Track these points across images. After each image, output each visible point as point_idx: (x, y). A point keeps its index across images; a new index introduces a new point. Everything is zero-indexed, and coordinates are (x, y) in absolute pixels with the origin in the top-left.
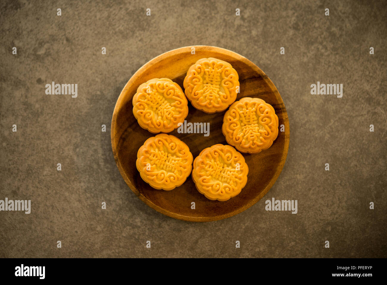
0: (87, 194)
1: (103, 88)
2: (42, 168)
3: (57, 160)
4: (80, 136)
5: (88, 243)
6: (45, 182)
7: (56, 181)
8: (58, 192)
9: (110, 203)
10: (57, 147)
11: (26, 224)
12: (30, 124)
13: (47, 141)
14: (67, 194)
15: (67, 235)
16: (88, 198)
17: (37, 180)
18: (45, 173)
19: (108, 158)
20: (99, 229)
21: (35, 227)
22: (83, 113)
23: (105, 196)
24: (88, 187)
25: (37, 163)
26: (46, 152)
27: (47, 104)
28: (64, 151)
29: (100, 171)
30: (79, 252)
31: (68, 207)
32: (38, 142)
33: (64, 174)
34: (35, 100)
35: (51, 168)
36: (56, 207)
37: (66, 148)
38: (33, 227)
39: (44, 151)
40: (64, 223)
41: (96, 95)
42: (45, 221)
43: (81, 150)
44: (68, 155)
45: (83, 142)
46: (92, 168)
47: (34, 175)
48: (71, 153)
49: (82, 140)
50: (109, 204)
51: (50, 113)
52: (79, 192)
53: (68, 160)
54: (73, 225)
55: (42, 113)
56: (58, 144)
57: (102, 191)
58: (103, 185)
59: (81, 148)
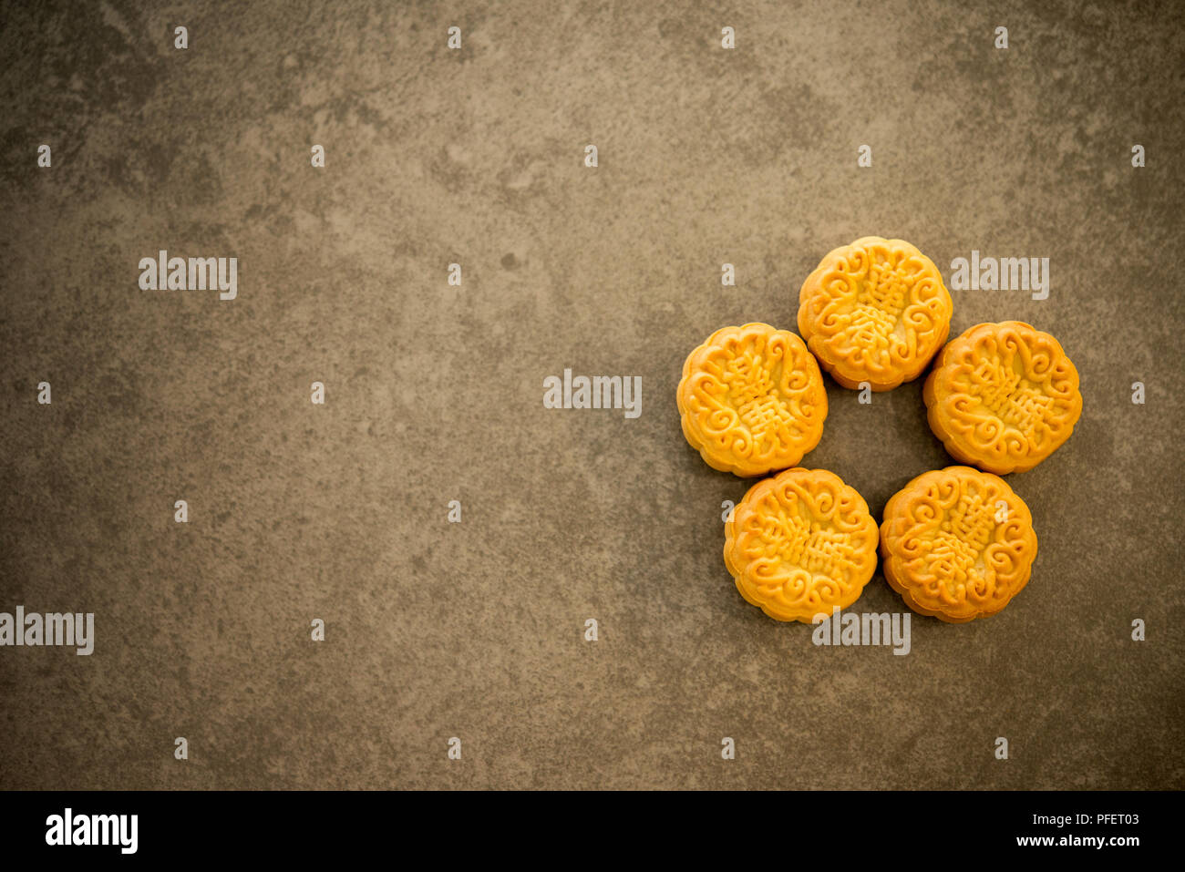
0: (617, 584)
1: (683, 297)
2: (500, 501)
3: (542, 482)
4: (609, 422)
5: (610, 719)
6: (503, 541)
7: (534, 539)
8: (539, 570)
9: (679, 614)
10: (542, 448)
11: (443, 652)
12: (475, 377)
13: (517, 428)
14: (561, 579)
15: (555, 692)
16: (618, 596)
17: (483, 534)
18: (506, 515)
19: (683, 489)
20: (642, 682)
21: (468, 663)
22: (621, 360)
23: (668, 592)
24: (621, 564)
25: (486, 486)
26: (512, 458)
27: (525, 327)
28: (562, 461)
29: (658, 523)
30: (585, 743)
31: (563, 614)
32: (493, 428)
33: (557, 522)
34: (493, 312)
35: (522, 503)
36: (529, 612)
37: (569, 454)
38: (462, 662)
39: (508, 457)
40: (548, 658)
41: (663, 314)
42: (497, 649)
43: (610, 462)
44: (574, 473)
45: (617, 441)
46: (636, 512)
47: (476, 517)
48: (581, 467)
49: (614, 434)
50: (676, 617)
51: (530, 352)
52: (596, 575)
53: (570, 484)
54: (574, 665)
55: (509, 350)
56: (548, 440)
57: (658, 579)
58: (663, 562)
59: (611, 456)
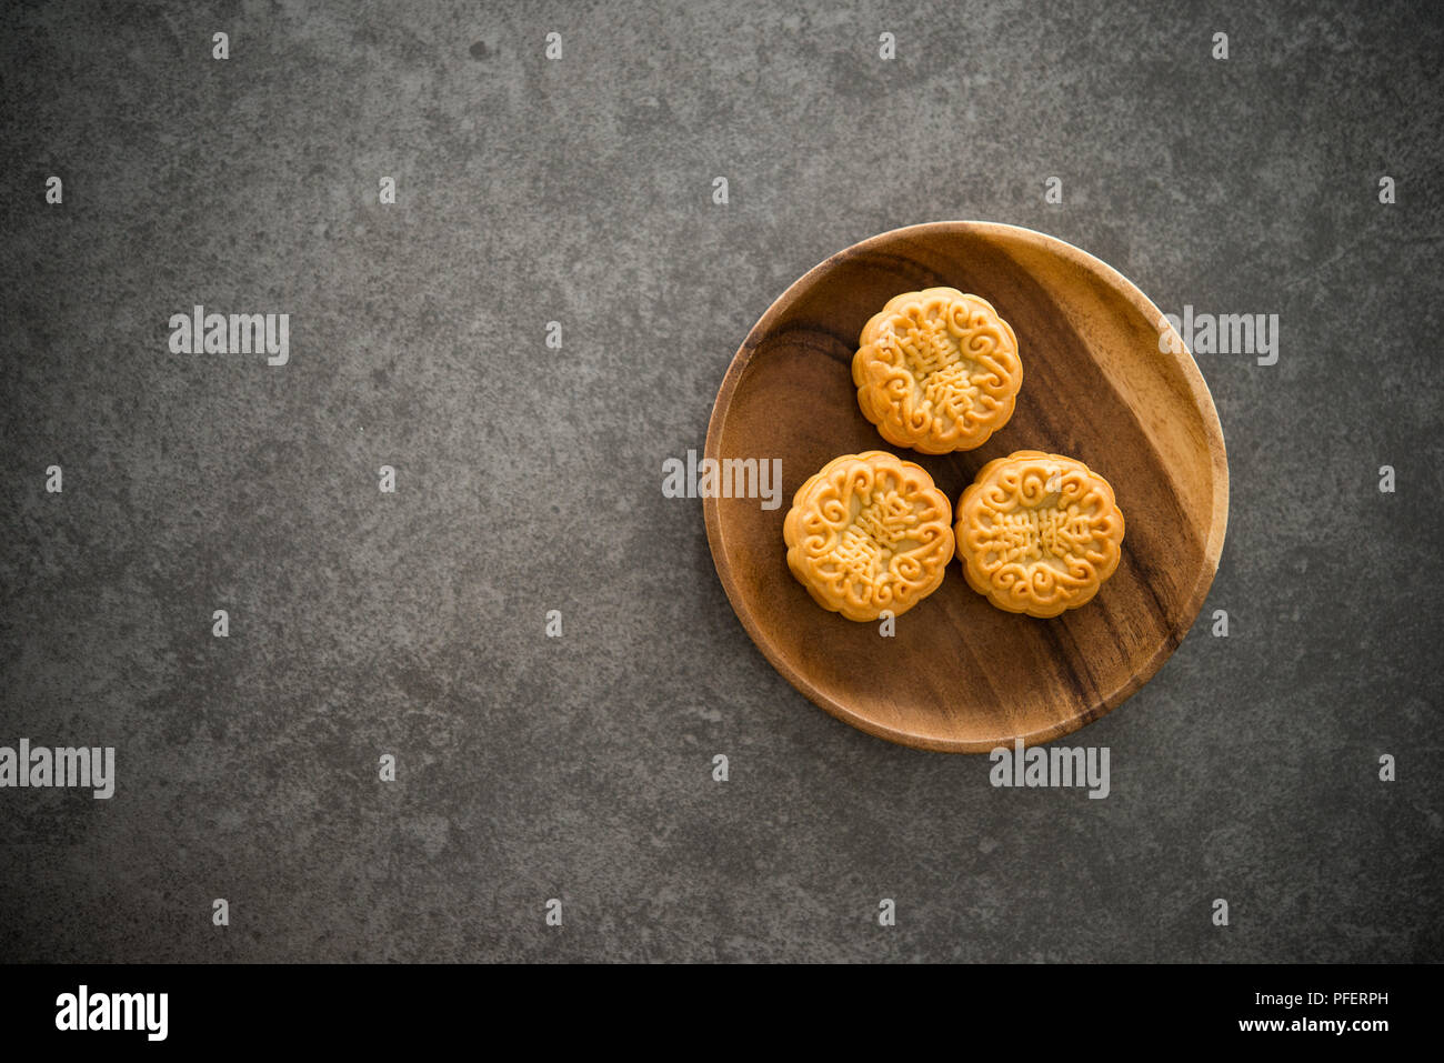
0: (596, 399)
1: (668, 91)
2: (469, 311)
3: (515, 291)
4: (587, 227)
5: (587, 545)
6: (472, 354)
7: (506, 352)
8: (511, 386)
9: (662, 433)
10: (515, 254)
11: (407, 473)
12: (441, 176)
13: (488, 232)
14: (536, 395)
15: (528, 515)
16: (596, 413)
17: (450, 346)
18: (476, 325)
19: (666, 298)
20: (622, 506)
21: (435, 484)
22: (601, 159)
23: (650, 410)
24: (600, 379)
25: (454, 295)
26: (482, 265)
27: (495, 122)
28: (536, 267)
29: (639, 335)
30: (561, 570)
31: (537, 432)
32: (461, 232)
33: (531, 334)
34: (462, 105)
35: (493, 313)
36: (500, 430)
37: (543, 260)
38: (428, 483)
39: (478, 263)
40: (520, 480)
41: (646, 109)
42: (465, 470)
43: (589, 269)
44: (549, 281)
45: (596, 246)
46: (617, 323)
47: (443, 329)
48: (558, 275)
49: (593, 239)
50: (659, 436)
51: (502, 150)
52: (573, 391)
53: (546, 294)
54: (549, 487)
55: (478, 146)
56: (521, 245)
57: (640, 394)
58: (645, 377)
59: (589, 263)
